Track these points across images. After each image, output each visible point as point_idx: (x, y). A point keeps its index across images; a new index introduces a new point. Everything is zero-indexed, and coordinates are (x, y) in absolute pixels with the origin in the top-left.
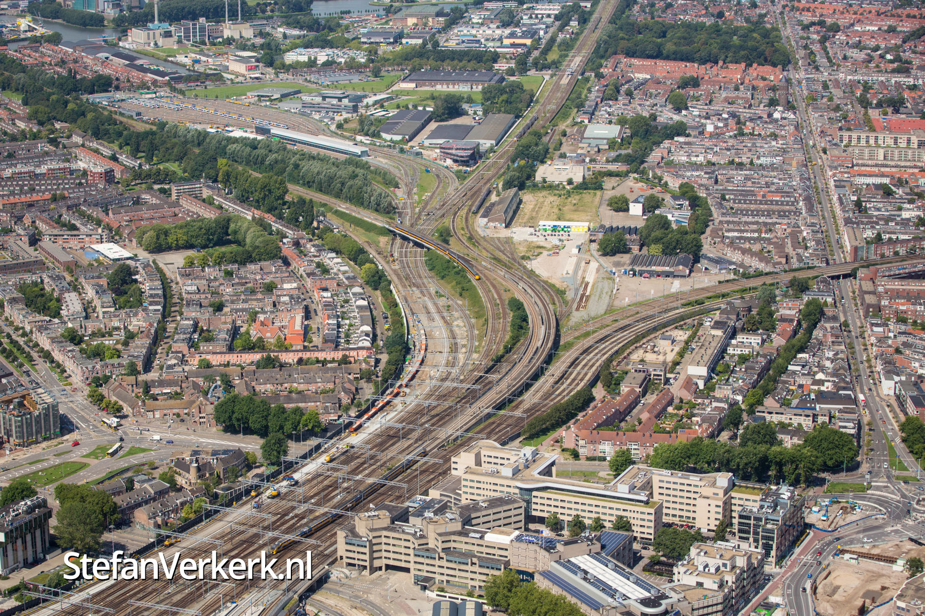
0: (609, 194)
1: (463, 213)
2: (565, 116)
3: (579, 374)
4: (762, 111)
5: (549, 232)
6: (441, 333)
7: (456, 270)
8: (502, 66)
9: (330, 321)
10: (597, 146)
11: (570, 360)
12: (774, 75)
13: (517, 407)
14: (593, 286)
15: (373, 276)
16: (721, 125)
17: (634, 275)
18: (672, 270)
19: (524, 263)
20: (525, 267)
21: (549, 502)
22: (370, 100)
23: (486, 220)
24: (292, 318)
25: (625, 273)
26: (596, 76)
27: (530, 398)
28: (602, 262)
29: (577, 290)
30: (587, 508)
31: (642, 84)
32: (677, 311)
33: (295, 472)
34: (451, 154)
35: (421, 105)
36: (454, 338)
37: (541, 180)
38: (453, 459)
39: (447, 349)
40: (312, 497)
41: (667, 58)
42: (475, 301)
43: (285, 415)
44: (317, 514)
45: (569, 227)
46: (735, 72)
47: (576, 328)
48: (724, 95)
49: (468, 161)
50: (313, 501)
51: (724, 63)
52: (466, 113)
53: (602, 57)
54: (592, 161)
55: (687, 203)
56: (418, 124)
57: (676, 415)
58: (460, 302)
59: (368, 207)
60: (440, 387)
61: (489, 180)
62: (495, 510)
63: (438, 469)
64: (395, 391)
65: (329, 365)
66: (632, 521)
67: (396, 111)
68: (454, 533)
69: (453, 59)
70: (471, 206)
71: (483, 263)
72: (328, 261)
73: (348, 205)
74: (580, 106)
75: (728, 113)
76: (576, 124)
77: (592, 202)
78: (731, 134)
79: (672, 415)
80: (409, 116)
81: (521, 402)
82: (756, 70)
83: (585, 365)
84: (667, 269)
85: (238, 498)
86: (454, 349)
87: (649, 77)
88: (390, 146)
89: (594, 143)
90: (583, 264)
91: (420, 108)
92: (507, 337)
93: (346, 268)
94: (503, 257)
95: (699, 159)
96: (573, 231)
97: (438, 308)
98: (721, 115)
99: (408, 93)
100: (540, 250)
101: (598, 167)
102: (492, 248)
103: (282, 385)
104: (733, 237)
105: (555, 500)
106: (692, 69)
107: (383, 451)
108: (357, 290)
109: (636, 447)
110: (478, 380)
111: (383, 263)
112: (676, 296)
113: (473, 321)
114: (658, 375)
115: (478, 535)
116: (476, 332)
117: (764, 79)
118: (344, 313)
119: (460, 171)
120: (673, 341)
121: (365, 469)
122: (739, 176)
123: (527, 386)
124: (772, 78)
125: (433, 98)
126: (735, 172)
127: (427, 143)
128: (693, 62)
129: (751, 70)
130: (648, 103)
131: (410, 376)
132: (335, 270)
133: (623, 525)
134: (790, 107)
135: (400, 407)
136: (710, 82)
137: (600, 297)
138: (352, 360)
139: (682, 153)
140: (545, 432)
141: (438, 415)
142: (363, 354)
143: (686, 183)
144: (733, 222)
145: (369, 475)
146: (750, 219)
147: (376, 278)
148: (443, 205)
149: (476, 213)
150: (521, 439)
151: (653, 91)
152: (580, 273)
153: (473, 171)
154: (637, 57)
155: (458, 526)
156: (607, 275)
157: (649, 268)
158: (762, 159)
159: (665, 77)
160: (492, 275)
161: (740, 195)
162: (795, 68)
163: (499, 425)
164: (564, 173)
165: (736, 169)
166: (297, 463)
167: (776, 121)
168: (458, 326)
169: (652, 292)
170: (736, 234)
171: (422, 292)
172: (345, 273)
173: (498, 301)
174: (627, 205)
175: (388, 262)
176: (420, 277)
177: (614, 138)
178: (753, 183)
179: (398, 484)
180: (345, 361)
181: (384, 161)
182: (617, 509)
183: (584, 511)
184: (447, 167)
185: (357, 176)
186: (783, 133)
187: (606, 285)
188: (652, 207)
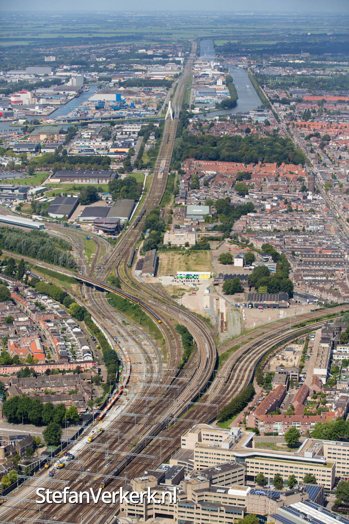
0: (217, 253)
1: (122, 266)
2: (168, 200)
3: (238, 376)
4: (298, 194)
5: (184, 279)
6: (136, 350)
7: (132, 306)
8: (115, 167)
9: (60, 343)
10: (197, 220)
11: (230, 366)
12: (298, 170)
13: (205, 400)
14: (227, 315)
15: (79, 312)
16: (275, 204)
17: (252, 307)
18: (277, 303)
19: (175, 300)
20: (176, 303)
21: (257, 466)
22: (34, 191)
23: (140, 272)
24: (32, 341)
25: (246, 306)
26: (179, 173)
27: (212, 393)
28: (227, 299)
29: (217, 318)
30: (284, 469)
31: (212, 178)
32: (289, 331)
33: (69, 449)
34: (103, 227)
35: (69, 194)
36: (147, 353)
37: (167, 243)
38: (182, 438)
39: (143, 361)
40: (87, 467)
41: (223, 160)
42: (152, 327)
43: (53, 410)
44: (95, 479)
45: (197, 275)
46: (271, 168)
47: (225, 344)
48: (269, 185)
49: (113, 232)
50: (89, 470)
51: (262, 163)
52: (100, 199)
53: (179, 160)
54: (198, 230)
55: (271, 257)
56: (72, 206)
57: (314, 402)
58: (141, 328)
59: (58, 263)
60: (148, 387)
61: (132, 244)
62: (227, 473)
63: (167, 445)
64: (120, 391)
65: (67, 374)
66: (316, 477)
67: (53, 199)
68: (205, 490)
69: (81, 163)
70: (126, 262)
71: (150, 301)
72: (42, 302)
73: (43, 263)
74: (176, 193)
75: (277, 196)
76: (177, 205)
77: (206, 258)
78: (283, 210)
79: (312, 403)
80: (64, 201)
81: (207, 396)
82: (285, 168)
83: (241, 370)
84: (274, 302)
85: (37, 469)
86: (149, 361)
87: (215, 173)
88: (57, 222)
89: (195, 218)
90: (215, 300)
91: (69, 196)
92: (183, 352)
93: (58, 306)
94: (159, 297)
95: (268, 228)
96: (200, 278)
97: (127, 332)
98: (272, 198)
99: (57, 185)
100: (183, 292)
101: (203, 234)
102: (150, 290)
103: (40, 388)
104: (310, 280)
105: (261, 464)
106: (242, 168)
107: (125, 433)
108: (71, 321)
109: (299, 425)
110: (173, 382)
111: (80, 302)
112: (286, 321)
113: (154, 341)
114: (294, 375)
115: (223, 491)
116: (160, 349)
117: (291, 173)
118: (65, 337)
119: (111, 238)
120: (294, 352)
121: (118, 446)
122: (299, 239)
123: (208, 385)
124: (297, 172)
125: (75, 189)
126: (295, 236)
127: (81, 219)
128: (241, 162)
129: (281, 167)
130: (220, 191)
131: (126, 380)
132: (49, 308)
133: (310, 479)
134: (316, 191)
135: (126, 402)
136: (256, 176)
137: (234, 323)
138: (83, 370)
139: (255, 224)
140: (230, 416)
141: (154, 407)
142: (90, 366)
143: (267, 244)
144: (307, 270)
145: (122, 450)
146: (317, 268)
147: (81, 313)
148: (106, 262)
149: (130, 267)
150: (216, 422)
151: (221, 182)
152: (215, 306)
153: (119, 238)
154: (203, 160)
155: (206, 485)
156: (234, 308)
157: (261, 303)
158: (310, 227)
159: (226, 173)
160: (158, 309)
161: (305, 251)
162: (309, 166)
163: (198, 413)
164: (182, 239)
165: (296, 234)
166: (69, 443)
167: (310, 201)
168: (145, 344)
169: (270, 319)
170: (310, 278)
171: (113, 322)
172: (57, 309)
173: (168, 327)
174: (232, 259)
175: (82, 301)
176: (108, 312)
177: (208, 215)
178: (310, 243)
179: (144, 456)
180: (78, 371)
181: (56, 232)
182: (306, 469)
183: (282, 471)
184: (100, 236)
185: (45, 242)
186: (318, 209)
187: (235, 313)
188: (250, 261)
